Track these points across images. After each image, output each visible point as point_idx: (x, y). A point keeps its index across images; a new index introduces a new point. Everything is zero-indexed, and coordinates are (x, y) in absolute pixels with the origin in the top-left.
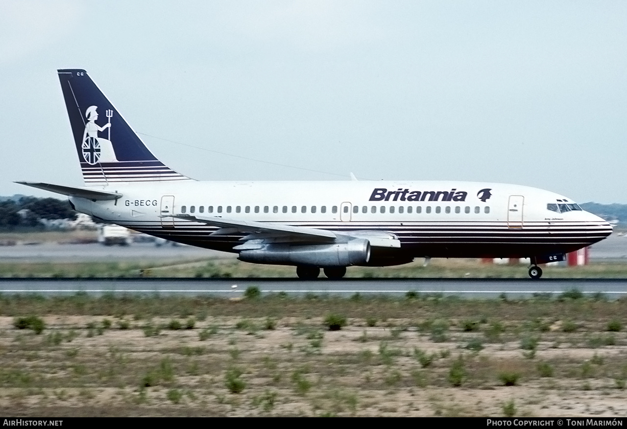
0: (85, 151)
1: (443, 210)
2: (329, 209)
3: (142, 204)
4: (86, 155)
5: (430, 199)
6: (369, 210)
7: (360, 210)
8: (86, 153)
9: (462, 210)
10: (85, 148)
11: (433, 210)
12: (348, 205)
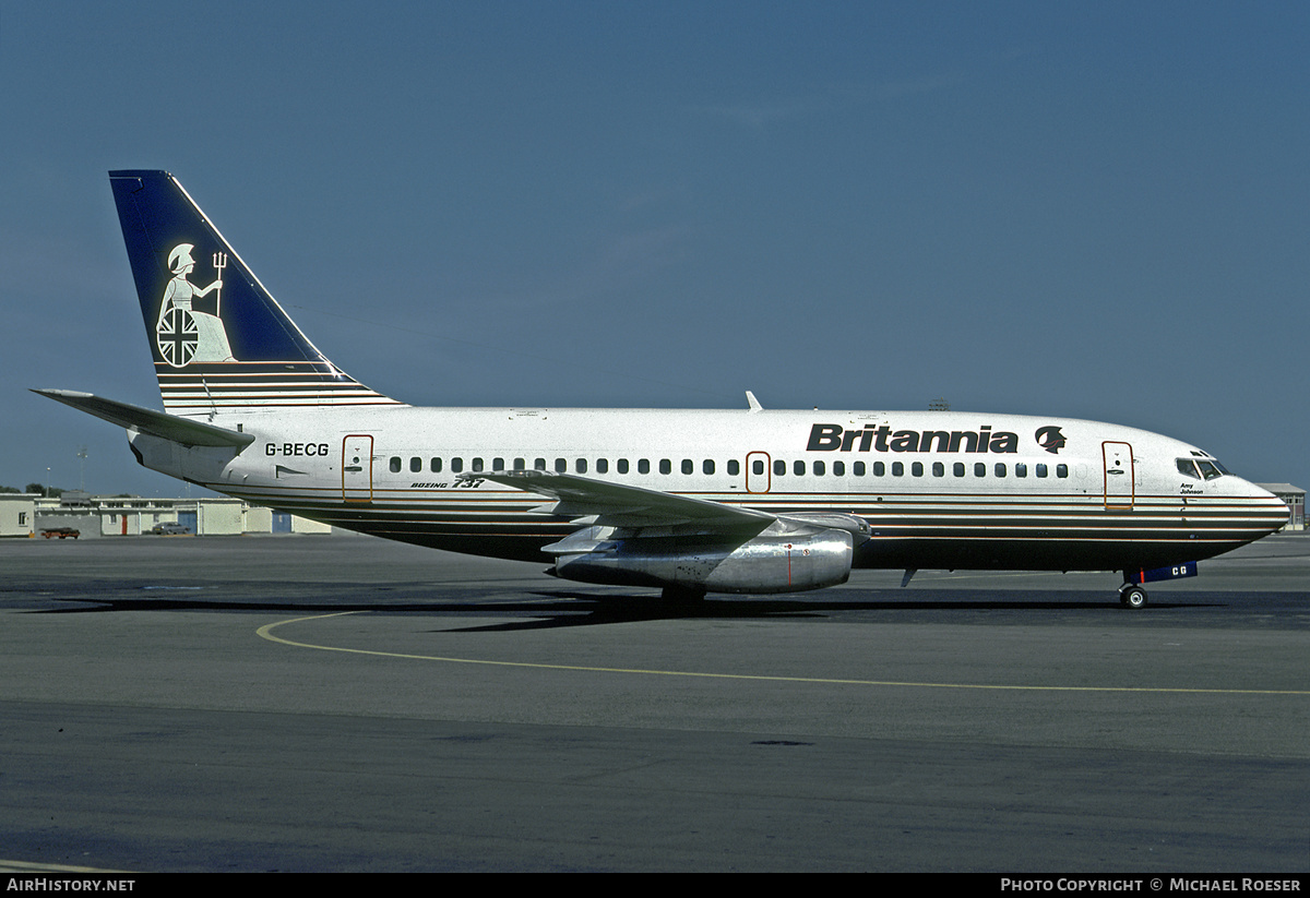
0: (164, 337)
1: (970, 470)
2: (721, 467)
3: (298, 452)
4: (165, 348)
5: (941, 449)
6: (809, 468)
7: (790, 468)
8: (167, 343)
9: (1011, 471)
10: (162, 332)
11: (949, 470)
12: (763, 458)
